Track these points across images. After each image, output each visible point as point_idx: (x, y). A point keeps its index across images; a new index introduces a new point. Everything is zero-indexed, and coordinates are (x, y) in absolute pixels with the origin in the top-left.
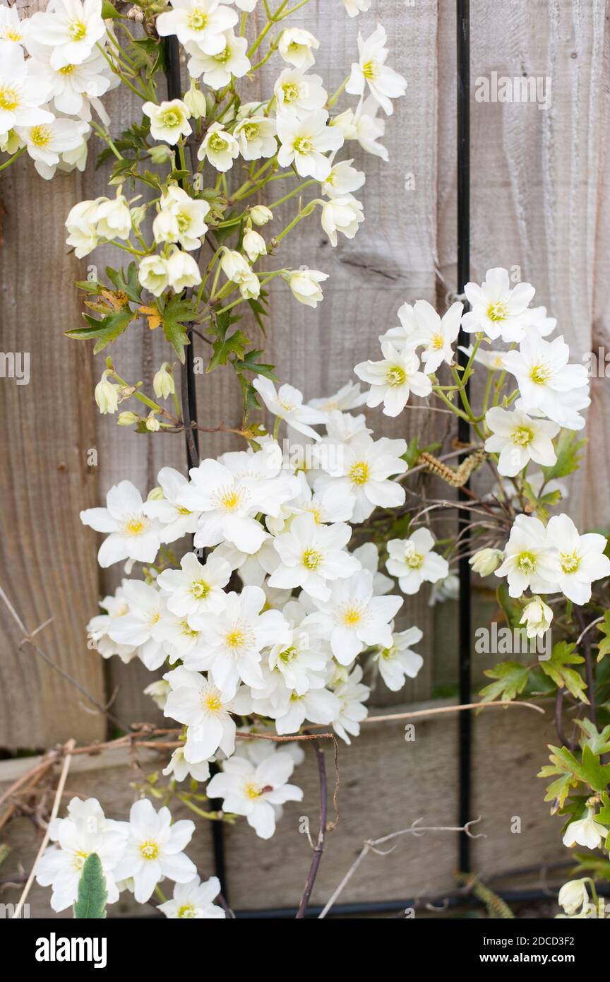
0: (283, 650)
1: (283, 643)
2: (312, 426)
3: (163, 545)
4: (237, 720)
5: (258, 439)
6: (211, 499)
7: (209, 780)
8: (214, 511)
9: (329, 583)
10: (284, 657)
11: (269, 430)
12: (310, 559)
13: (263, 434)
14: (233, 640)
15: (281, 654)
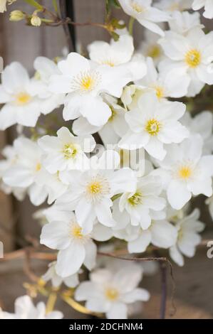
0: (130, 196)
1: (130, 191)
2: (158, 24)
3: (42, 115)
4: (98, 244)
5: (118, 31)
6: (72, 83)
7: (77, 286)
8: (74, 92)
9: (166, 146)
10: (131, 201)
11: (126, 25)
12: (151, 127)
13: (122, 27)
14: (94, 189)
15: (129, 199)
